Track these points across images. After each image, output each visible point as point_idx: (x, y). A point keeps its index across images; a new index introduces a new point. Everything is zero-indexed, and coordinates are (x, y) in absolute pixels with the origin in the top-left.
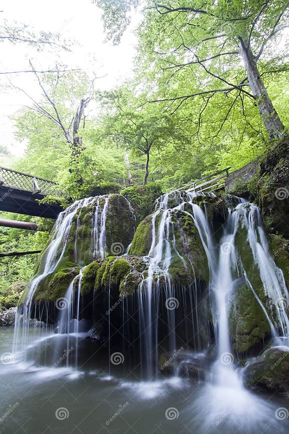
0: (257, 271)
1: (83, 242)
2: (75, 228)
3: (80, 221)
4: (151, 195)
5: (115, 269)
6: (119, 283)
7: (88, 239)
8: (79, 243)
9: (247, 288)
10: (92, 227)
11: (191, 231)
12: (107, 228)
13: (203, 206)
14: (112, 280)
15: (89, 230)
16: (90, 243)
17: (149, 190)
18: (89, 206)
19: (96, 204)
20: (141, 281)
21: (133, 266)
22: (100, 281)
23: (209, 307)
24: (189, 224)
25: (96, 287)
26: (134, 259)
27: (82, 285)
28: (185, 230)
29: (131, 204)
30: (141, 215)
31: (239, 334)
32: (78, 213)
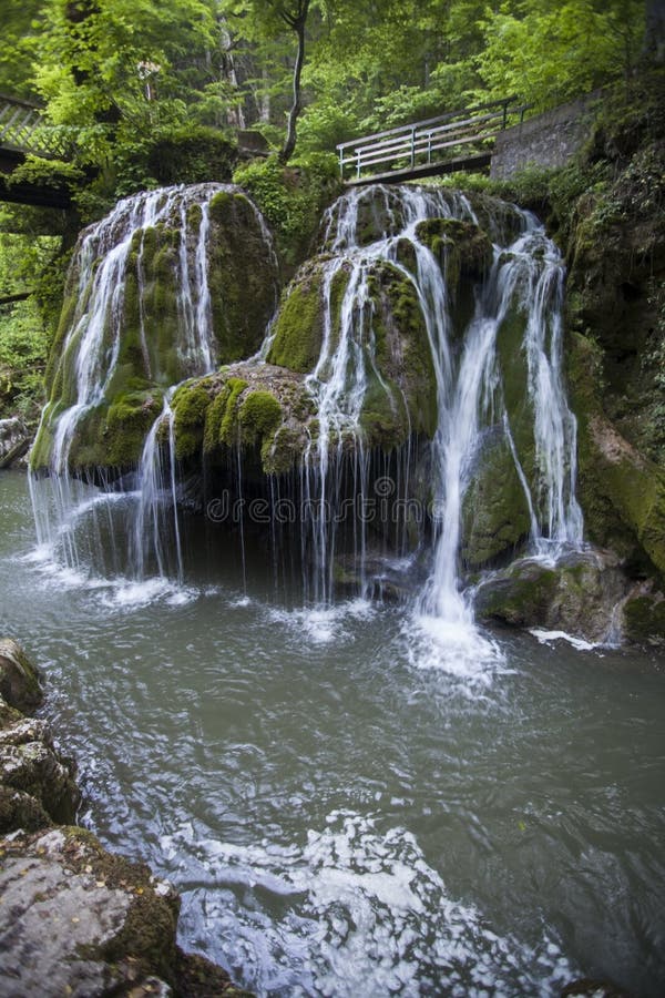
0: (530, 418)
1: (159, 329)
2: (136, 291)
3: (146, 270)
4: (314, 193)
5: (249, 415)
6: (259, 445)
7: (169, 319)
8: (149, 330)
9: (504, 449)
10: (178, 289)
11: (410, 323)
12: (212, 291)
13: (441, 251)
14: (243, 436)
15: (169, 294)
16: (176, 328)
17: (307, 176)
18: (161, 228)
19: (178, 223)
20: (305, 444)
21: (288, 408)
22: (216, 434)
23: (427, 481)
24: (407, 304)
25: (208, 446)
26: (285, 386)
27: (177, 438)
28: (397, 318)
29: (265, 218)
30: (289, 248)
31: (478, 535)
32: (135, 248)
